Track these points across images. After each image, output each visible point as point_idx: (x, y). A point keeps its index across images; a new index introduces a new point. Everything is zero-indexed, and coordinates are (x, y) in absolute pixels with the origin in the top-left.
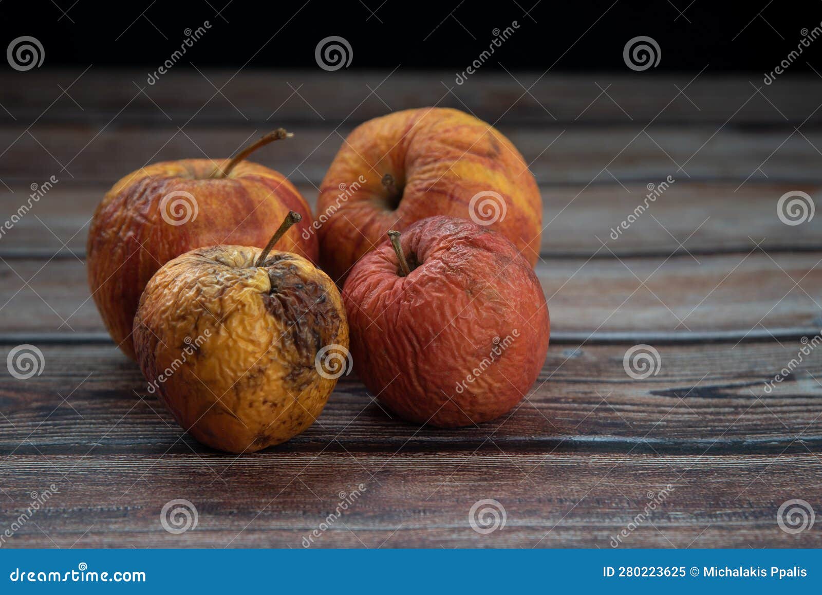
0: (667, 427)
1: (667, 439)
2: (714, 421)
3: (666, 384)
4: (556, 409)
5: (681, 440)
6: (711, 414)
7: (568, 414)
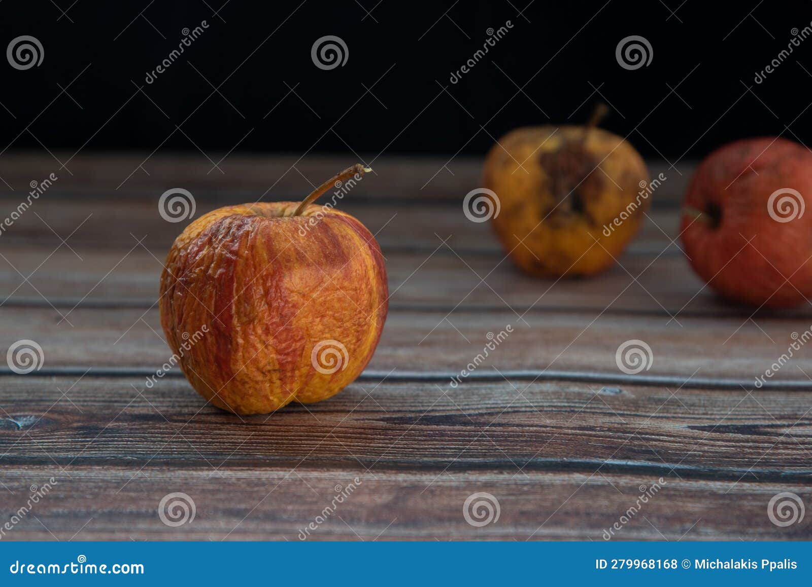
0: (703, 456)
1: (702, 467)
2: (751, 454)
3: (705, 421)
4: (590, 435)
5: (717, 468)
6: (750, 447)
7: (602, 440)
